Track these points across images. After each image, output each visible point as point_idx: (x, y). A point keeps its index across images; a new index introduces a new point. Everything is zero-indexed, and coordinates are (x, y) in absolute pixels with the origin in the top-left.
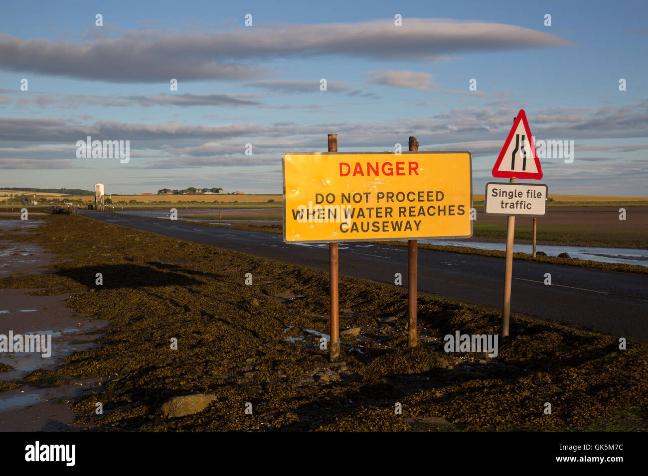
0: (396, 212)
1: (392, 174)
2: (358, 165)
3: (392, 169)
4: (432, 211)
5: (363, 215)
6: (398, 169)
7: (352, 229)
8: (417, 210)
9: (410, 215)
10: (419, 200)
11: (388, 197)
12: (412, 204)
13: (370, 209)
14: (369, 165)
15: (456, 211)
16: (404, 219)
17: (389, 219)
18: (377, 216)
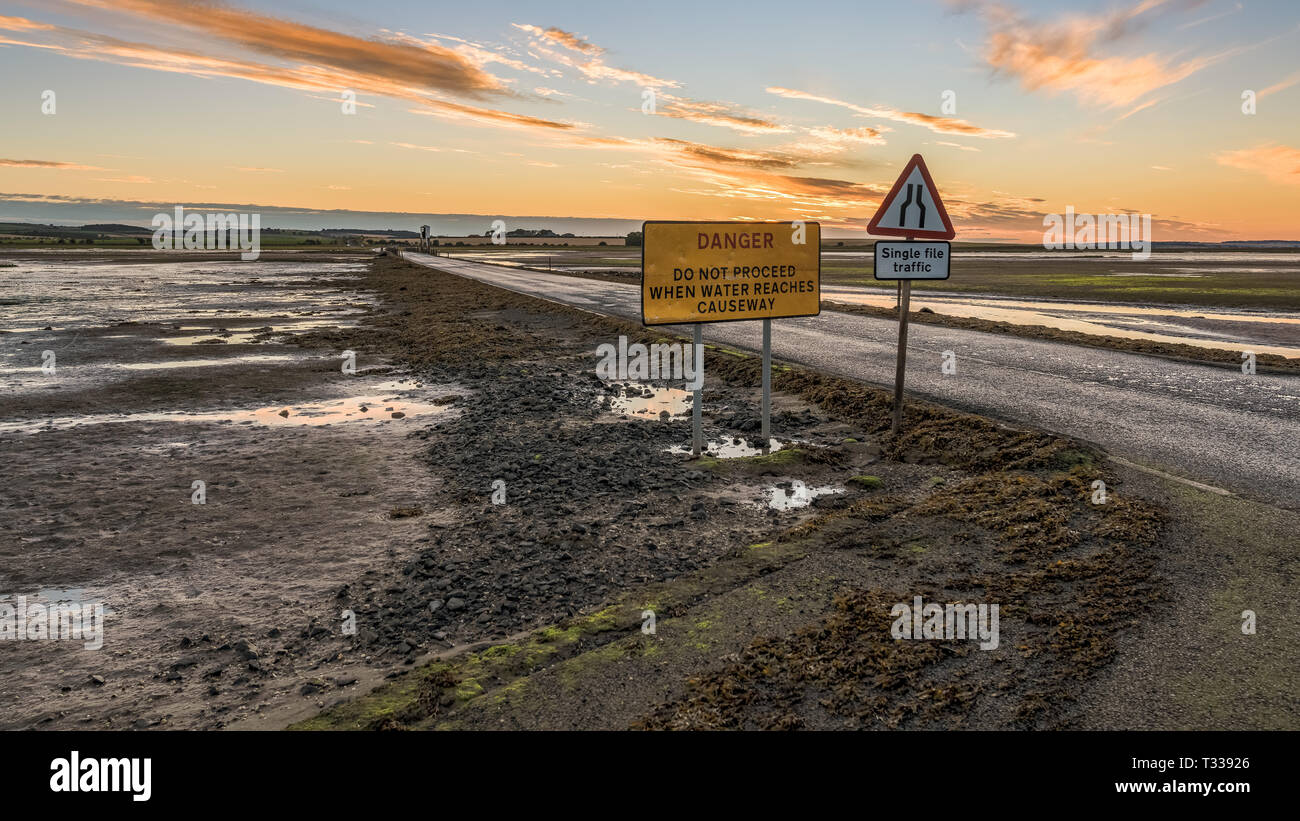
0: (751, 290)
1: (748, 246)
2: (716, 236)
3: (748, 241)
4: (785, 288)
5: (720, 293)
6: (754, 241)
7: (710, 310)
8: (771, 287)
9: (765, 293)
10: (773, 276)
11: (744, 272)
12: (767, 280)
13: (727, 286)
14: (727, 236)
15: (806, 288)
16: (759, 297)
17: (745, 297)
18: (734, 295)
